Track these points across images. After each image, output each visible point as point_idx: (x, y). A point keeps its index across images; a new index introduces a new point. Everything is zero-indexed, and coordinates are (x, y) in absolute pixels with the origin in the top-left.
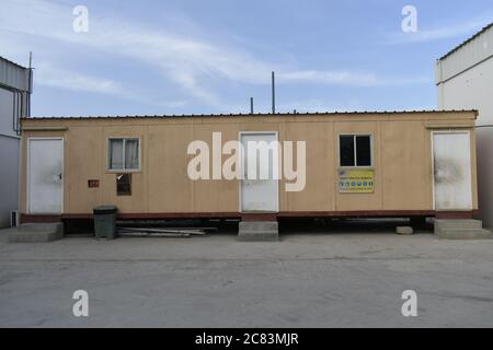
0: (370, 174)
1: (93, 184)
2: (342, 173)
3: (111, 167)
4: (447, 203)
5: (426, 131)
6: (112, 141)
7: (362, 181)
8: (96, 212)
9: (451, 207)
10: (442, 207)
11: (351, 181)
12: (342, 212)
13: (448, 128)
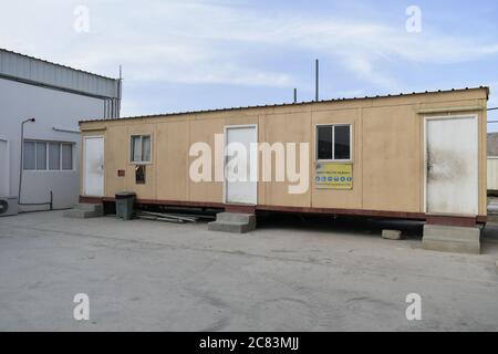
0: (348, 168)
1: (121, 173)
2: (318, 166)
3: (133, 159)
4: (444, 205)
5: (418, 116)
6: (134, 138)
7: (340, 176)
8: (118, 197)
9: (449, 211)
10: (437, 210)
11: (327, 176)
12: (318, 209)
13: (447, 112)
